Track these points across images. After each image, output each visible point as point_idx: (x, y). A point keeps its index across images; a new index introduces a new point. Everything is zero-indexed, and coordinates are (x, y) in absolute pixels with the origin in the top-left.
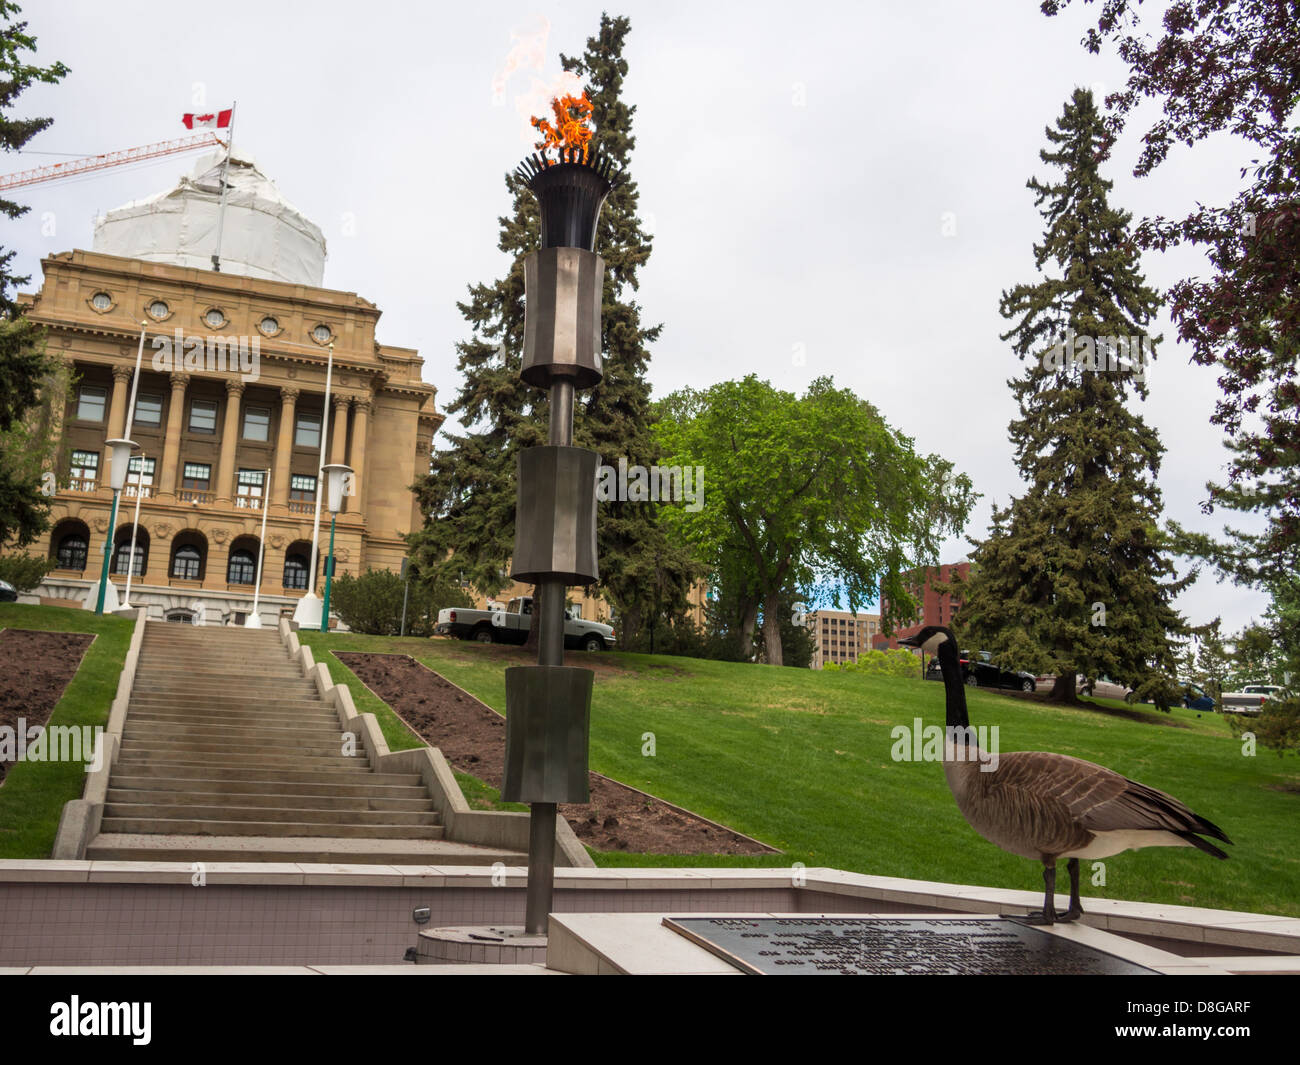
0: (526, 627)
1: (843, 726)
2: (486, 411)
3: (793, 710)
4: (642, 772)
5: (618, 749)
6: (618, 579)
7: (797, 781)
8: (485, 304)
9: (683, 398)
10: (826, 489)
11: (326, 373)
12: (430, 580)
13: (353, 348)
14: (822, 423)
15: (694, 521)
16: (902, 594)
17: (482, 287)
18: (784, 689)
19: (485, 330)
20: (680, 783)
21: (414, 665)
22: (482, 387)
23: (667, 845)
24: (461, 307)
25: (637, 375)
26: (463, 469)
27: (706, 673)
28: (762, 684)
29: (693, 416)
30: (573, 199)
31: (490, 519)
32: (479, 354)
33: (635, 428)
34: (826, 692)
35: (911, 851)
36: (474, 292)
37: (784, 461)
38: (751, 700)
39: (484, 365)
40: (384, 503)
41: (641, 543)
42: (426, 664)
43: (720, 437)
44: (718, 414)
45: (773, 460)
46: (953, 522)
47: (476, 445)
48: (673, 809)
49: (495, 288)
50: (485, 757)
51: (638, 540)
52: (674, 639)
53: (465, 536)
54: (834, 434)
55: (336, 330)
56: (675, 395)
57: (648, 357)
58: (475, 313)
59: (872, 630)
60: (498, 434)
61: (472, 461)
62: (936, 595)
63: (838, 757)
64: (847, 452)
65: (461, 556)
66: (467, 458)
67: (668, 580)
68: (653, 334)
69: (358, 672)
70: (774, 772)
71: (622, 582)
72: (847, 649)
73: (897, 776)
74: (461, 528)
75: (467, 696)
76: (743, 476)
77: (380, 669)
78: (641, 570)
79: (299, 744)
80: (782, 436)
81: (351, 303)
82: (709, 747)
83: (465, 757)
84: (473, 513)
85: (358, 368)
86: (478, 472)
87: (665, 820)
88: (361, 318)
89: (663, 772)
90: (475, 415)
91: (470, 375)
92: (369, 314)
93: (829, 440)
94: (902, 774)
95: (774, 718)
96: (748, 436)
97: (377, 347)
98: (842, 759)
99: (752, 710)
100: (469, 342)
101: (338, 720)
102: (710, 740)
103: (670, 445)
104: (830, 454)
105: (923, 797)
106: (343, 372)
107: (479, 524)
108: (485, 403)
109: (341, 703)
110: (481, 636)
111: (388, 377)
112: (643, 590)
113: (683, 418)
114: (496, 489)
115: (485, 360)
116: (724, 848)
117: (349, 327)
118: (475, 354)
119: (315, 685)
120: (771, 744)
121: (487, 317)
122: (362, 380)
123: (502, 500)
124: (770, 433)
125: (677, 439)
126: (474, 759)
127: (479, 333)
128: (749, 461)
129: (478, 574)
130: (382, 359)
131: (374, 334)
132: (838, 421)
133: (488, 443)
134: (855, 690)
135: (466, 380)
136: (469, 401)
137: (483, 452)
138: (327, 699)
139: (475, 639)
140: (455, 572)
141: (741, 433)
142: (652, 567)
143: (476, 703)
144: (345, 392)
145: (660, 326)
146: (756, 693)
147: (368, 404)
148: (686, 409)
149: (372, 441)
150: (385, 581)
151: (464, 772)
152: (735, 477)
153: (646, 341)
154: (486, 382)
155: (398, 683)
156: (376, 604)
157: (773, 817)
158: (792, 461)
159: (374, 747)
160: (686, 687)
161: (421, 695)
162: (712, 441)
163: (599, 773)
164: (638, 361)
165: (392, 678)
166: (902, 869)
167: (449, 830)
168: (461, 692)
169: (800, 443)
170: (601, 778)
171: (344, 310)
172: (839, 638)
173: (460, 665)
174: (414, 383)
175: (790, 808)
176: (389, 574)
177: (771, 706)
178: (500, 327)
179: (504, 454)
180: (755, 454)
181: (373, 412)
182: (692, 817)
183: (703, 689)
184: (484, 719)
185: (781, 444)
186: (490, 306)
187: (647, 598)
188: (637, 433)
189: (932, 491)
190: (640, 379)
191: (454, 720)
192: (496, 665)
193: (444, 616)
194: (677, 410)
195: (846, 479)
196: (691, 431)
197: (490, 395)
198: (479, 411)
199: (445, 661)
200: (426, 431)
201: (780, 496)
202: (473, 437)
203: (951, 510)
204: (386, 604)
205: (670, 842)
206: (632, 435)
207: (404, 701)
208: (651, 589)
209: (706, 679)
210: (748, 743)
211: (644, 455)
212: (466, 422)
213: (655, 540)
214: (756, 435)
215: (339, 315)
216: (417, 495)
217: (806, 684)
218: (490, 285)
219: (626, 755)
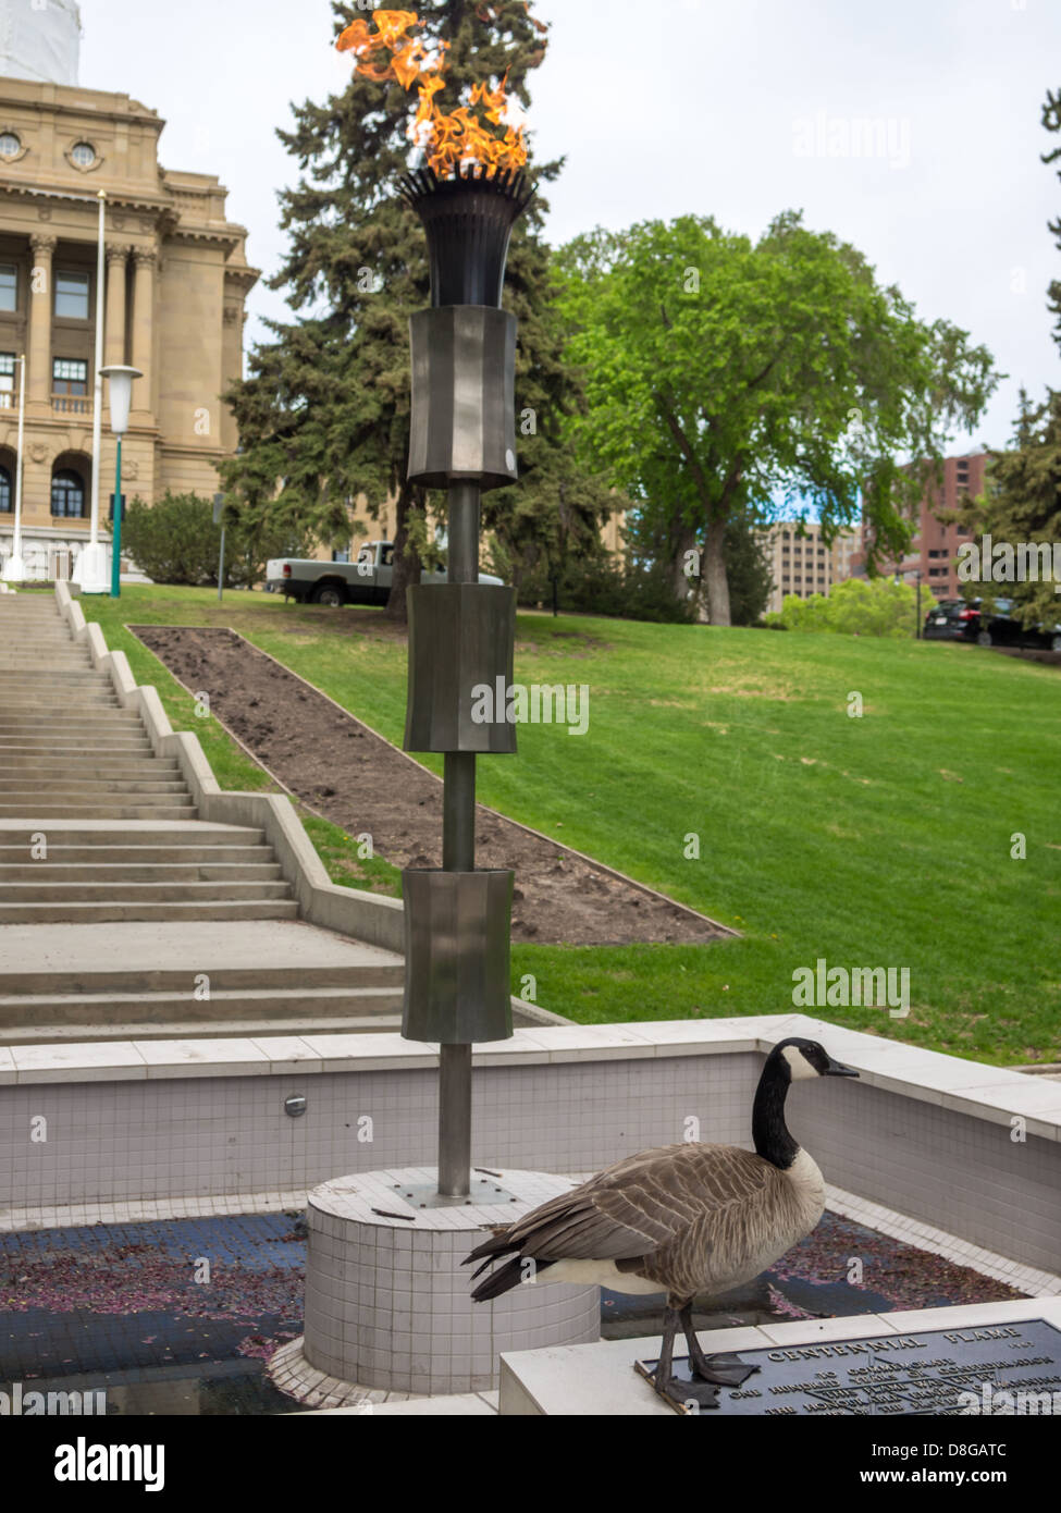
0: (385, 583)
1: (812, 718)
2: (322, 287)
3: (746, 695)
4: (550, 807)
5: (516, 770)
6: (508, 520)
7: (753, 813)
8: (315, 131)
9: (593, 243)
10: (788, 380)
11: (97, 213)
12: (254, 526)
13: (128, 175)
14: (786, 286)
15: (610, 427)
16: (893, 519)
17: (309, 105)
18: (732, 664)
19: (316, 171)
20: (600, 826)
21: (238, 645)
22: (315, 253)
23: (588, 928)
24: (282, 135)
25: (530, 232)
26: (293, 371)
27: (628, 643)
28: (704, 658)
29: (607, 269)
30: (473, 232)
31: (331, 441)
32: (308, 206)
33: (529, 309)
34: (788, 666)
35: (901, 923)
36: (299, 114)
37: (733, 339)
38: (689, 683)
39: (317, 221)
40: (182, 396)
41: (539, 471)
42: (256, 642)
43: (646, 306)
44: (642, 274)
45: (719, 340)
46: (967, 413)
47: (310, 336)
48: (593, 866)
49: (329, 108)
50: (343, 789)
51: (535, 465)
52: (583, 579)
53: (299, 464)
54: (803, 301)
55: (103, 149)
56: (581, 238)
57: (545, 206)
58: (303, 144)
59: (850, 548)
60: (339, 320)
61: (303, 359)
62: (939, 525)
63: (806, 769)
64: (820, 327)
65: (294, 493)
66: (298, 355)
67: (577, 520)
68: (551, 170)
69: (166, 658)
70: (723, 800)
71: (514, 525)
72: (815, 573)
73: (884, 797)
74: (294, 453)
75: (312, 691)
76: (677, 363)
77: (194, 653)
78: (539, 508)
79: (98, 776)
80: (731, 305)
81: (121, 109)
82: (637, 762)
83: (318, 789)
84: (308, 432)
85: (137, 204)
86: (314, 376)
87: (584, 886)
88: (136, 131)
89: (577, 806)
90: (306, 294)
91: (298, 236)
92: (148, 124)
93: (795, 309)
94: (890, 792)
95: (721, 710)
96: (685, 304)
97: (162, 174)
98: (812, 772)
99: (690, 697)
100: (295, 188)
101: (145, 735)
102: (638, 751)
103: (574, 313)
104: (797, 330)
105: (919, 829)
106: (117, 210)
107: (318, 447)
108: (320, 277)
109: (147, 709)
110: (325, 596)
111: (179, 216)
112: (542, 534)
113: (593, 273)
114: (339, 399)
115: (317, 213)
116: (662, 930)
117: (121, 144)
118: (304, 205)
119: (110, 682)
120: (716, 752)
121: (319, 148)
122: (143, 221)
123: (349, 414)
124: (714, 300)
125: (585, 304)
126: (329, 793)
127: (308, 175)
128: (686, 343)
129: (320, 517)
130: (169, 190)
131: (156, 154)
132: (809, 281)
133: (325, 333)
134: (827, 661)
135: (292, 243)
136: (297, 270)
137: (320, 346)
138: (129, 704)
139: (318, 601)
140: (288, 516)
141: (675, 301)
142: (554, 503)
143: (325, 702)
144: (123, 240)
145: (563, 159)
146: (694, 670)
147: (152, 257)
148: (597, 259)
149: (161, 310)
150: (192, 510)
151: (317, 813)
152: (665, 365)
153: (542, 181)
154: (322, 246)
155: (221, 674)
156: (179, 541)
157: (724, 876)
158: (744, 340)
159: (197, 780)
160: (603, 667)
161: (253, 693)
162: (634, 312)
163: (494, 810)
164: (532, 212)
165: (212, 666)
166: (891, 957)
167: (306, 907)
168: (305, 685)
169: (756, 315)
170: (496, 818)
171: (113, 119)
172: (804, 559)
173: (302, 642)
174: (215, 224)
175: (745, 859)
176: (194, 499)
177: (715, 690)
178: (337, 165)
179: (349, 349)
180: (692, 332)
181: (160, 268)
182: (618, 878)
183: (625, 668)
184: (339, 727)
185: (729, 317)
186: (322, 134)
187: (548, 545)
188: (531, 316)
189: (938, 371)
190: (535, 239)
191: (298, 730)
192: (347, 640)
193: (275, 569)
194: (585, 260)
195: (816, 366)
196: (604, 297)
197: (326, 266)
198: (311, 287)
199: (281, 638)
200: (234, 292)
201: (728, 392)
202: (305, 323)
203: (963, 397)
204: (193, 541)
205: (591, 923)
206: (524, 319)
207: (229, 702)
208: (554, 533)
209: (629, 651)
210: (687, 754)
211: (541, 347)
212: (295, 302)
213: (558, 466)
214: (695, 304)
215: (107, 127)
216: (231, 408)
217: (763, 655)
218: (322, 102)
219: (528, 780)
